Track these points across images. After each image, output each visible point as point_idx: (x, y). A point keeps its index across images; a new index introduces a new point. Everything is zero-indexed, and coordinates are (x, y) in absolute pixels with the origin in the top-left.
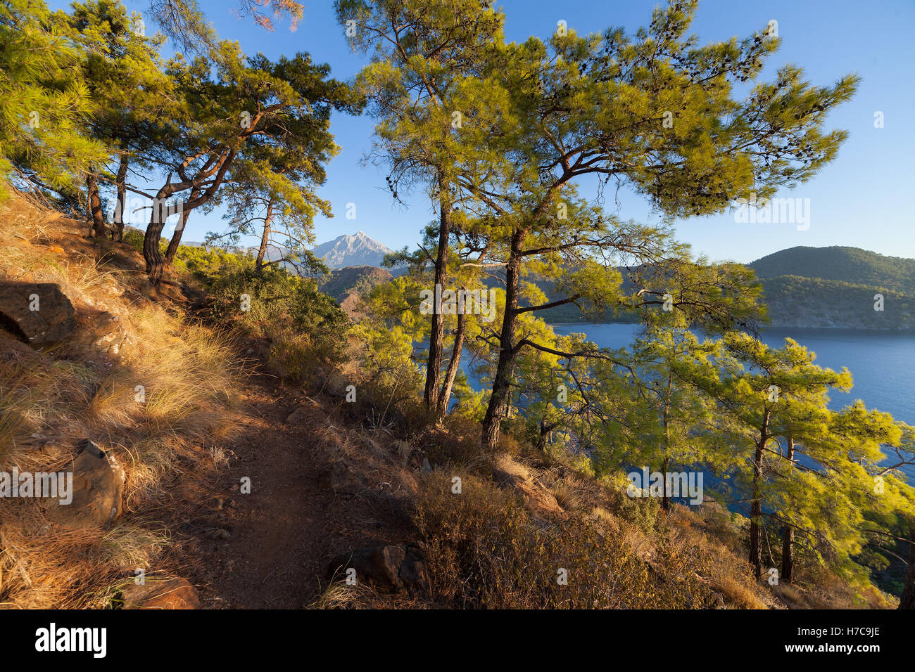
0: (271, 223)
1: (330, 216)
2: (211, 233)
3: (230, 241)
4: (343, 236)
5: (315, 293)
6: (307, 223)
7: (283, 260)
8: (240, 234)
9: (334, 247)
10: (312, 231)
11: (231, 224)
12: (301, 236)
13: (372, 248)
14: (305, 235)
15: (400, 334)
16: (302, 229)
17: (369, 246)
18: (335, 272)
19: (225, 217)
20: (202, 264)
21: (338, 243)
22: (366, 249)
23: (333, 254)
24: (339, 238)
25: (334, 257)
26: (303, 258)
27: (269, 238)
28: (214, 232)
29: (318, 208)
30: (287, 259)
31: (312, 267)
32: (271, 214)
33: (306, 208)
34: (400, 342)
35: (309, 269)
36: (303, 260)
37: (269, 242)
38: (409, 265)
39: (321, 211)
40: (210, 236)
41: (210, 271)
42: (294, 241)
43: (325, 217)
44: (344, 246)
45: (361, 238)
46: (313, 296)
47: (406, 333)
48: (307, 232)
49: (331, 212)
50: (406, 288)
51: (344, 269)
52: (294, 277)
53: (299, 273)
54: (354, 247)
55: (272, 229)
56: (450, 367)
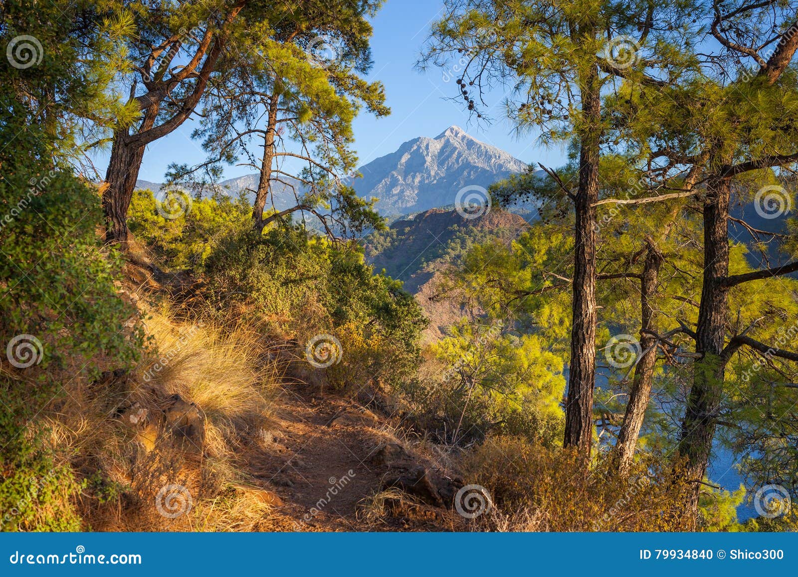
0: (276, 138)
1: (383, 112)
2: (175, 166)
3: (207, 177)
4: (415, 141)
5: (361, 267)
6: (341, 131)
7: (299, 207)
8: (223, 164)
9: (394, 167)
10: (350, 147)
11: (206, 146)
12: (331, 159)
13: (480, 164)
14: (337, 156)
15: (536, 352)
16: (331, 145)
17: (473, 159)
18: (399, 224)
19: (196, 134)
20: (154, 223)
21: (405, 158)
22: (467, 165)
23: (394, 183)
24: (405, 147)
25: (396, 191)
26: (335, 202)
27: (274, 168)
28: (180, 164)
29: (359, 101)
30: (305, 205)
31: (353, 219)
32: (276, 121)
33: (338, 104)
34: (536, 370)
35: (346, 223)
36: (336, 205)
37: (274, 175)
38: (539, 204)
39: (365, 104)
40: (173, 171)
41: (168, 237)
42: (318, 170)
43: (373, 115)
44: (417, 164)
45: (455, 142)
46: (359, 271)
47: (550, 349)
48: (340, 150)
49: (386, 104)
50: (549, 252)
51: (420, 216)
52: (319, 239)
53: (328, 231)
54: (441, 164)
55: (279, 150)
56: (629, 411)
